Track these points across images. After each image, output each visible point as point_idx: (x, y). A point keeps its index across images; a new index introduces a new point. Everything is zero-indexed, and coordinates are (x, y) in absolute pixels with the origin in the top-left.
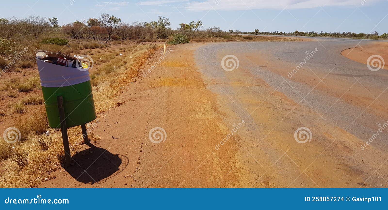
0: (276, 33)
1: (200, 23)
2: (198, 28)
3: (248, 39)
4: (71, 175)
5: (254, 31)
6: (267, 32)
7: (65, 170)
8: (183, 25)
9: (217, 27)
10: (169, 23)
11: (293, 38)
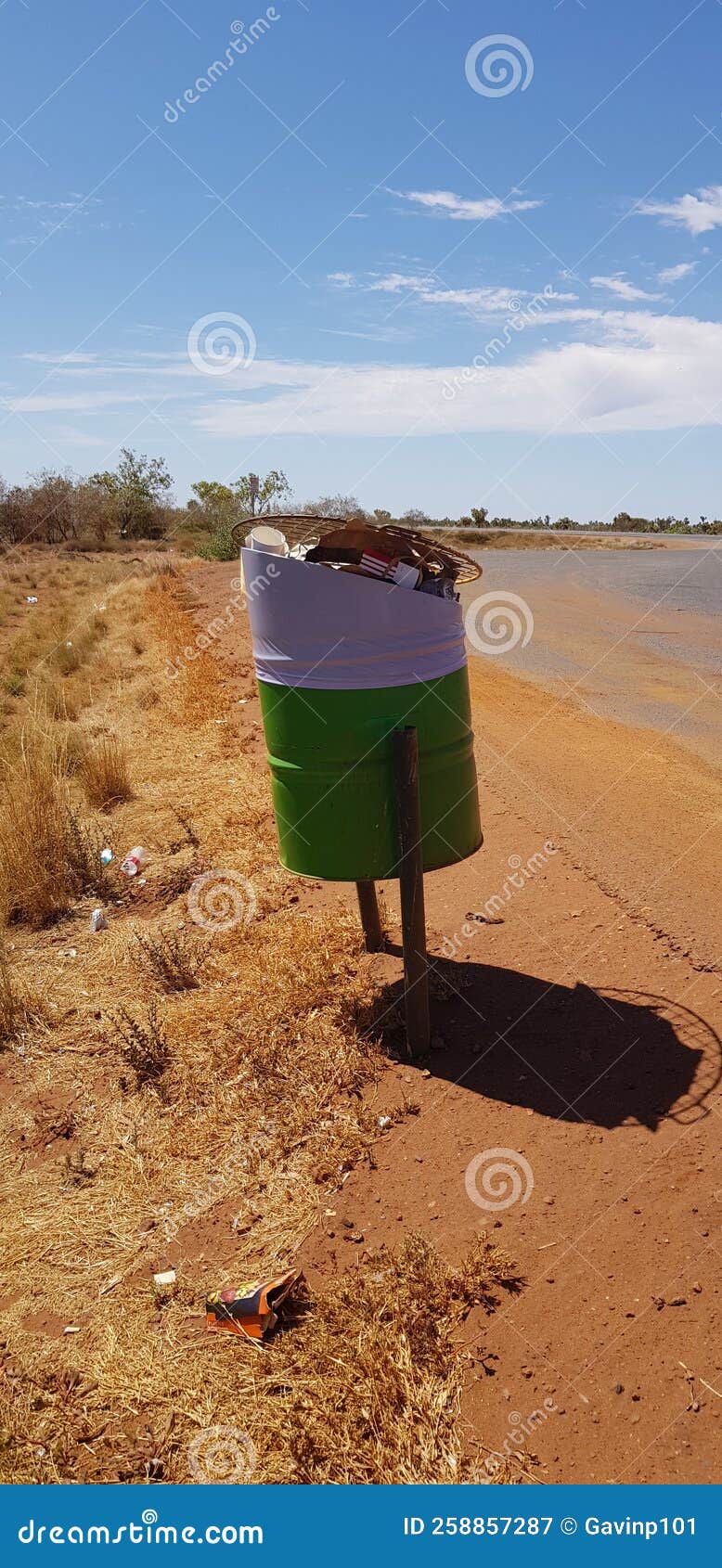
0: (541, 522)
1: (278, 479)
2: (271, 502)
3: (473, 541)
4: (485, 1095)
5: (469, 515)
6: (509, 521)
7: (428, 1073)
8: (205, 490)
9: (346, 495)
10: (168, 475)
11: (609, 537)
